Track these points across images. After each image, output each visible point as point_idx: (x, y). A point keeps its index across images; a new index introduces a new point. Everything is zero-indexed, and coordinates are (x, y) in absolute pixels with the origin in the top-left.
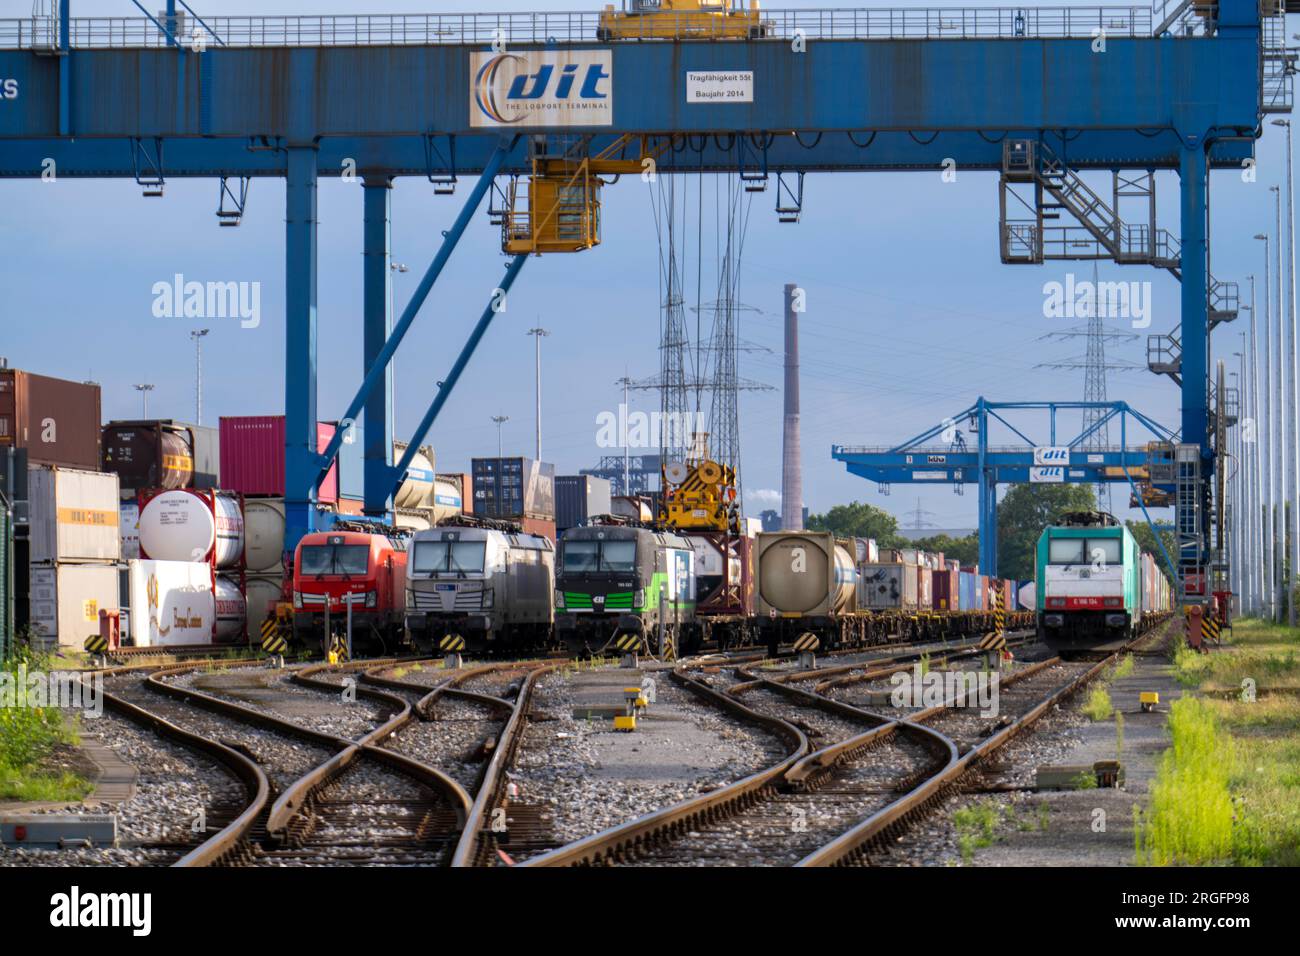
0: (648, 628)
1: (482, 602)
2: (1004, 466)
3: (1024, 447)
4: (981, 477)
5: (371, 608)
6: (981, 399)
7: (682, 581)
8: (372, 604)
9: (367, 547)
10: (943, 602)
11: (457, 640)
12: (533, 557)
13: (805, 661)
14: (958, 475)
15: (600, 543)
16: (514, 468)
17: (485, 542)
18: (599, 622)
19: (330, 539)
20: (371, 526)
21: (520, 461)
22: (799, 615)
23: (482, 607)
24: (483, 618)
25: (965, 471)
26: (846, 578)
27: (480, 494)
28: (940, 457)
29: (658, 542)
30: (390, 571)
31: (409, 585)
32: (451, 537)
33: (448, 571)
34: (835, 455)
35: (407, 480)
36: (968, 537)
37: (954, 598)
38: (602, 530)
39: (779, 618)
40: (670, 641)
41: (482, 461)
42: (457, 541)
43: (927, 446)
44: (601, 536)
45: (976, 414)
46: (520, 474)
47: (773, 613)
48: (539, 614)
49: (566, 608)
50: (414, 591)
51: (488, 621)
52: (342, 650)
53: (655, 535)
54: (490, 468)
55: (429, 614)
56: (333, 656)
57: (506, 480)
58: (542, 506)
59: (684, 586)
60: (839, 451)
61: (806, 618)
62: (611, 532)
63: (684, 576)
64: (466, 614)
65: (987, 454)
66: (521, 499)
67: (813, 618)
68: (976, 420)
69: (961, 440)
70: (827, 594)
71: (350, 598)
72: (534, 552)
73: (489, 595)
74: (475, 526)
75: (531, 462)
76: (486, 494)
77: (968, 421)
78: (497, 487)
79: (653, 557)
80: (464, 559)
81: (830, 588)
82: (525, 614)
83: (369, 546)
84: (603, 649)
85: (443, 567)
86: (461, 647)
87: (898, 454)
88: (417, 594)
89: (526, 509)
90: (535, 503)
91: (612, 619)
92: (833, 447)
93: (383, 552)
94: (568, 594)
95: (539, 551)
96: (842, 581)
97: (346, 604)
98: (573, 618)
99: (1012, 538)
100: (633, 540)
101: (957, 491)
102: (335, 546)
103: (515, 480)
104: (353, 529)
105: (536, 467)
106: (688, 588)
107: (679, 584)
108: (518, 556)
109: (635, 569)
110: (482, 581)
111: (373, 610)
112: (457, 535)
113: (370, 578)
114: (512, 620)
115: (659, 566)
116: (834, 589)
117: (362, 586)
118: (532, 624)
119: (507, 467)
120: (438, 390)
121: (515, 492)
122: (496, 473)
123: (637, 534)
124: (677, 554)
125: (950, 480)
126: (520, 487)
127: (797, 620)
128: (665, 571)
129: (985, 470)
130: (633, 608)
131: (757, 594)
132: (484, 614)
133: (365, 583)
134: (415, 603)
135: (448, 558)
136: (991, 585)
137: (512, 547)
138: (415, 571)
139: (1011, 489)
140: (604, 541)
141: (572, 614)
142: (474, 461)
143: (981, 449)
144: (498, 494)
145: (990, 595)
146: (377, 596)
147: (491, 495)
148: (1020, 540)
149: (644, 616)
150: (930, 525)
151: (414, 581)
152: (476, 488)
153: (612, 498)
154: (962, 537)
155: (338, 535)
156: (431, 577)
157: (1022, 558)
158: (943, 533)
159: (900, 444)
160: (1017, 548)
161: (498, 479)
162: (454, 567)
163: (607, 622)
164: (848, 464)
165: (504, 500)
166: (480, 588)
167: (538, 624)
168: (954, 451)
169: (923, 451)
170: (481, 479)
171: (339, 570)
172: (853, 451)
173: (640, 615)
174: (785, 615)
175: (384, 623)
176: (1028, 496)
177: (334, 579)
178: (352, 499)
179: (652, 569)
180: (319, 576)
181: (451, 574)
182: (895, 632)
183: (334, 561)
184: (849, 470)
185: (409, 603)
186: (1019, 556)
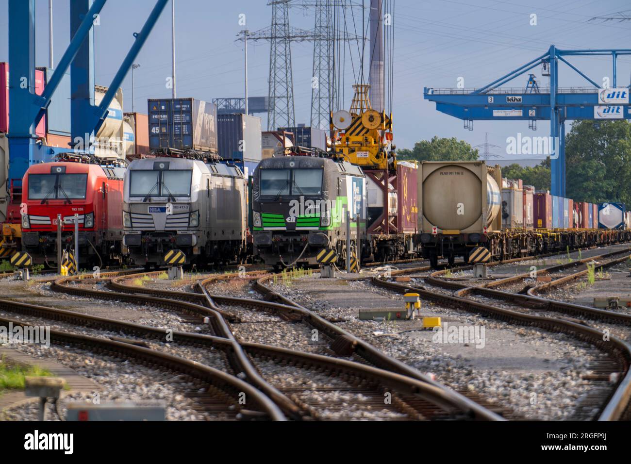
0: (333, 243)
1: (189, 223)
2: (572, 105)
3: (589, 88)
4: (553, 115)
5: (89, 228)
6: (552, 47)
7: (357, 203)
8: (90, 224)
9: (86, 174)
10: (540, 222)
11: (179, 254)
12: (228, 183)
13: (479, 272)
14: (532, 113)
15: (291, 170)
16: (184, 107)
17: (191, 171)
18: (291, 239)
19: (53, 168)
20: (87, 157)
21: (190, 100)
22: (457, 232)
23: (189, 227)
24: (190, 236)
25: (538, 109)
26: (494, 201)
27: (155, 130)
28: (517, 97)
29: (340, 170)
30: (104, 196)
31: (126, 208)
32: (162, 166)
33: (159, 195)
34: (426, 96)
35: (107, 119)
36: (537, 167)
37: (549, 218)
38: (293, 160)
39: (439, 235)
40: (354, 255)
41: (157, 101)
42: (167, 169)
43: (506, 88)
44: (292, 164)
45: (548, 60)
46: (189, 112)
47: (435, 231)
48: (233, 232)
49: (262, 227)
50: (130, 213)
51: (194, 238)
52: (72, 264)
53: (337, 164)
54: (163, 107)
55: (144, 233)
56: (64, 269)
57: (177, 118)
58: (207, 140)
59: (359, 208)
60: (430, 93)
61: (462, 235)
62: (300, 162)
63: (359, 200)
64: (175, 232)
65: (557, 94)
66: (191, 134)
67: (470, 235)
68: (549, 65)
69: (534, 82)
70: (481, 213)
71: (77, 219)
72: (229, 179)
73: (195, 216)
74: (181, 157)
75: (198, 102)
76: (161, 130)
77: (541, 66)
78: (170, 123)
79: (336, 184)
80: (173, 185)
81: (484, 209)
82: (223, 233)
83: (87, 174)
84: (295, 263)
85: (155, 192)
86: (183, 260)
87: (481, 94)
88: (133, 215)
89: (195, 143)
90: (202, 137)
91: (302, 236)
92: (425, 89)
93: (99, 179)
94: (263, 215)
95: (233, 178)
96: (492, 204)
97: (74, 224)
98: (269, 236)
99: (576, 167)
100: (320, 168)
101: (531, 127)
102: (58, 174)
103: (185, 118)
104: (72, 160)
105: (202, 106)
106: (361, 210)
107: (355, 206)
108: (217, 182)
109: (322, 193)
110: (190, 204)
111: (91, 229)
112: (167, 164)
113: (88, 202)
114: (213, 238)
115: (340, 192)
116: (487, 209)
117: (82, 209)
118: (228, 241)
119: (178, 106)
120: (134, 39)
121: (185, 128)
122: (169, 112)
123: (323, 163)
124: (354, 180)
125: (526, 117)
126: (190, 124)
127: (456, 237)
128: (345, 195)
129: (556, 108)
130: (321, 226)
131: (421, 214)
132: (191, 233)
133: (85, 206)
134: (132, 223)
135: (160, 184)
136: (575, 207)
137: (213, 175)
138: (131, 196)
139: (576, 125)
140: (295, 169)
141: (267, 232)
142: (149, 101)
143: (552, 90)
144: (171, 129)
145: (574, 216)
146: (94, 217)
147: (164, 130)
148: (584, 168)
149: (329, 234)
150: (497, 156)
151: (131, 204)
152: (151, 124)
153: (263, 133)
154: (532, 166)
155: (59, 166)
156: (145, 200)
157: (585, 184)
158: (516, 163)
159: (483, 87)
160: (580, 175)
161: (170, 118)
162: (164, 192)
163: (298, 239)
164: (438, 103)
165: (176, 135)
166: (187, 210)
167: (232, 241)
168: (529, 92)
169: (502, 93)
170: (156, 117)
171: (61, 195)
172: (442, 93)
173: (326, 232)
174: (445, 232)
175: (100, 241)
176: (590, 131)
177: (57, 203)
178: (60, 134)
179: (336, 193)
180: (44, 201)
181: (162, 198)
182: (526, 248)
183: (57, 188)
184: (438, 109)
185: (126, 223)
186: (582, 182)
